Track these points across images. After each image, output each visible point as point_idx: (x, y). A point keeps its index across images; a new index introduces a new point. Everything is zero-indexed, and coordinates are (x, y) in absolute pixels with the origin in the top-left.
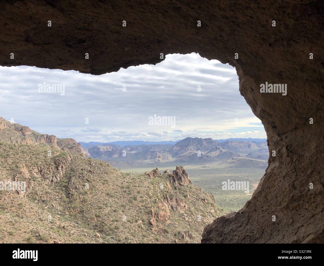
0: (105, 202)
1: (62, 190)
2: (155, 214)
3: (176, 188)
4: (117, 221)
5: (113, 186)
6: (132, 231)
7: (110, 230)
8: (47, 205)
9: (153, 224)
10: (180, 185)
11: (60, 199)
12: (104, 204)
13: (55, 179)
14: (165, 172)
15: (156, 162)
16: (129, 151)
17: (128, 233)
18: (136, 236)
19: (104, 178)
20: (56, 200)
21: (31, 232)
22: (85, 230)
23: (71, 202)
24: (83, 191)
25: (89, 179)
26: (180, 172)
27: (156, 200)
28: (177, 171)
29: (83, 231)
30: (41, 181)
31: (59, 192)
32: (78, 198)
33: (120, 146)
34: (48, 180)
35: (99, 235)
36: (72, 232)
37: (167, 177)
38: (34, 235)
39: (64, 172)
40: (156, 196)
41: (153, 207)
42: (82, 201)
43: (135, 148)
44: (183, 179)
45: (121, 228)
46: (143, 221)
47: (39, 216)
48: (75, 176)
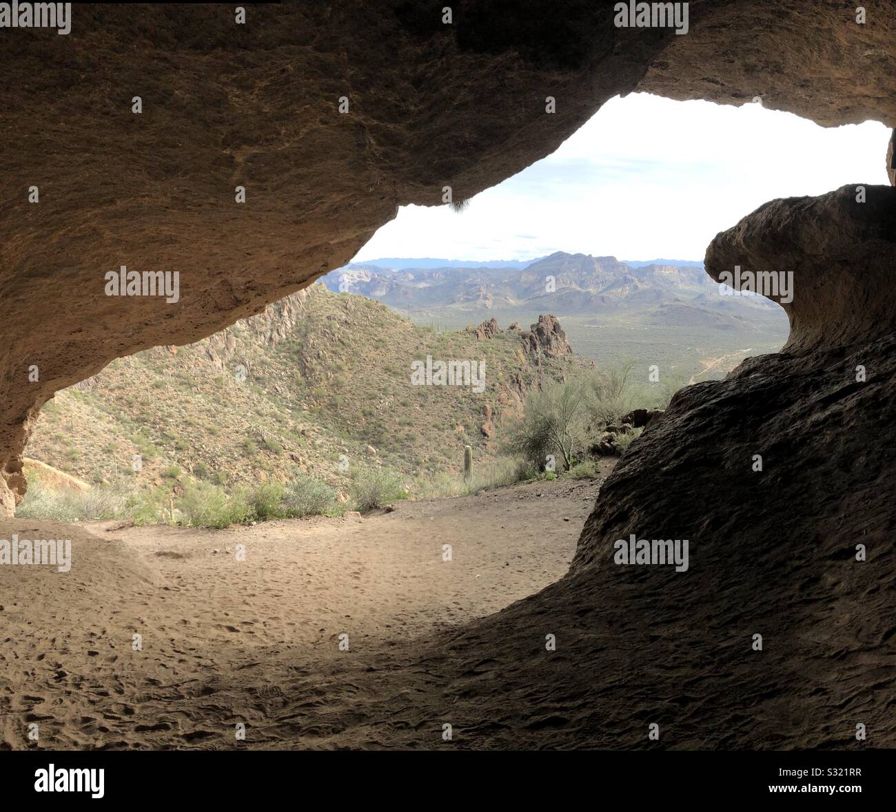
0: (383, 386)
1: (293, 360)
2: (494, 414)
3: (536, 363)
4: (409, 424)
5: (397, 352)
6: (443, 446)
7: (397, 441)
8: (265, 387)
9: (489, 434)
10: (547, 355)
11: (289, 377)
12: (380, 390)
13: (277, 335)
14: (512, 328)
15: (476, 308)
16: (413, 281)
17: (435, 449)
18: (454, 456)
19: (376, 335)
20: (281, 379)
21: (248, 433)
22: (343, 443)
23: (309, 384)
24: (334, 365)
25: (346, 341)
26: (548, 329)
27: (494, 385)
28: (541, 324)
29: (340, 444)
30: (249, 337)
31: (286, 364)
32: (324, 378)
33: (388, 270)
34: (263, 337)
35: (375, 451)
36: (318, 442)
37: (518, 339)
38: (254, 439)
39: (294, 323)
40: (494, 377)
41: (487, 400)
42: (332, 385)
43: (426, 275)
44: (554, 342)
45: (420, 440)
46: (467, 427)
47: (255, 405)
48: (314, 330)
